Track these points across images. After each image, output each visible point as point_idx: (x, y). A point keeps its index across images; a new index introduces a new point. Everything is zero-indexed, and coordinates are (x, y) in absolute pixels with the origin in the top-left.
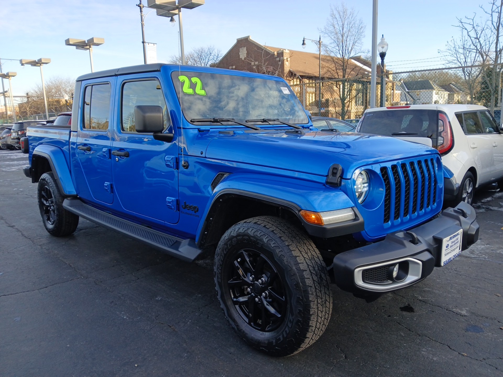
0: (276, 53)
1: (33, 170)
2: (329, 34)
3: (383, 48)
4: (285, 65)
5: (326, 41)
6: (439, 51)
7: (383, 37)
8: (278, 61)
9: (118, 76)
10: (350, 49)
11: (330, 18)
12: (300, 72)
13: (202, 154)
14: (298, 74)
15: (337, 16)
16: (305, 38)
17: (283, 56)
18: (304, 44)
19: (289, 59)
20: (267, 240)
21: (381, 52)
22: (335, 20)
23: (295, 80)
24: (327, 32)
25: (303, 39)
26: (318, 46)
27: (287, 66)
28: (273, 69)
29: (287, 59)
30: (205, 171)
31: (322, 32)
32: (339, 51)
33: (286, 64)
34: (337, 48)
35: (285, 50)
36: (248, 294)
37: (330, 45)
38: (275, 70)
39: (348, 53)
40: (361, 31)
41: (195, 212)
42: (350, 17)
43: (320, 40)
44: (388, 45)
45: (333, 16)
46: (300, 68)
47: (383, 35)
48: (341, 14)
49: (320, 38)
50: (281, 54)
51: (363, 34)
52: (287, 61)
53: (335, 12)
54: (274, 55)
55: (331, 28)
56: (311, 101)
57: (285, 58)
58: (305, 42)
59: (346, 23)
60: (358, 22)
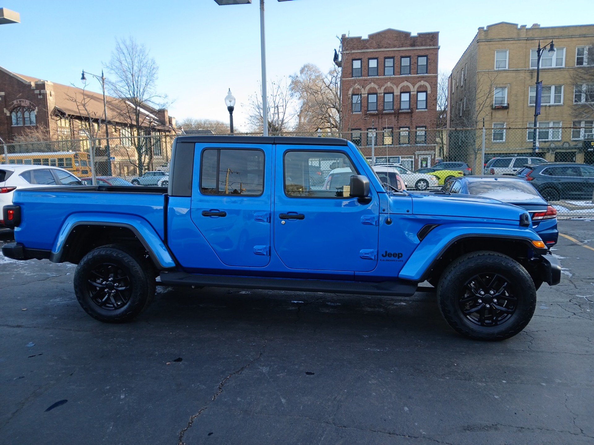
0: (33, 84)
2: (115, 70)
3: (230, 101)
4: (48, 100)
5: (112, 77)
7: (230, 91)
8: (37, 94)
9: (277, 145)
10: (141, 90)
11: (115, 52)
12: (69, 110)
13: (408, 211)
14: (67, 113)
15: (125, 51)
16: (84, 71)
17: (44, 88)
18: (83, 78)
19: (53, 93)
21: (229, 105)
22: (121, 55)
23: (63, 120)
24: (114, 67)
25: (82, 73)
26: (101, 82)
27: (52, 103)
28: (30, 103)
29: (50, 92)
31: (107, 67)
32: (129, 91)
33: (49, 99)
34: (127, 88)
35: (47, 81)
36: (480, 304)
37: (118, 84)
38: (33, 105)
39: (140, 96)
40: (154, 72)
41: (399, 258)
42: (141, 55)
43: (103, 76)
44: (235, 99)
45: (119, 49)
46: (71, 107)
47: (229, 89)
48: (130, 49)
49: (103, 74)
50: (41, 86)
51: (155, 76)
52: (51, 96)
53: (122, 46)
54: (31, 85)
55: (118, 64)
56: (86, 148)
57: (48, 92)
58: (85, 76)
59: (136, 61)
60: (150, 62)
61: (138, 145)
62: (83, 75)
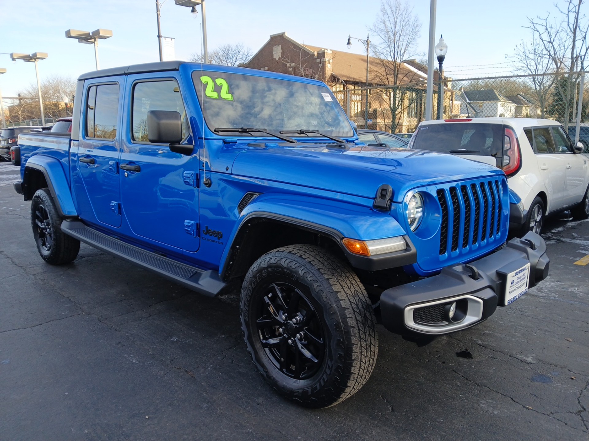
0: (316, 53)
1: (26, 185)
2: (378, 32)
3: (441, 50)
4: (326, 68)
5: (375, 40)
6: (506, 56)
8: (318, 62)
9: (128, 75)
10: (403, 51)
11: (381, 14)
12: (344, 76)
13: (227, 169)
14: (342, 79)
15: (389, 12)
16: (350, 36)
17: (324, 57)
18: (349, 43)
19: (331, 61)
20: (303, 272)
21: (439, 55)
22: (386, 16)
23: (338, 86)
24: (377, 30)
25: (348, 38)
26: (366, 46)
27: (329, 69)
28: (313, 72)
29: (329, 60)
30: (231, 190)
31: (371, 29)
32: (390, 53)
33: (327, 66)
34: (388, 49)
35: (327, 50)
36: (280, 335)
37: (380, 46)
38: (314, 73)
39: (401, 56)
40: (417, 30)
41: (219, 239)
42: (404, 13)
43: (368, 39)
44: (447, 47)
45: (384, 11)
46: (344, 72)
47: (442, 36)
48: (394, 9)
49: (368, 37)
50: (322, 54)
51: (418, 34)
52: (329, 63)
53: (387, 7)
54: (314, 55)
55: (382, 26)
56: (357, 112)
57: (327, 60)
58: (350, 41)
59: (398, 20)
60: (412, 19)
61: (393, 107)
62: (349, 40)
